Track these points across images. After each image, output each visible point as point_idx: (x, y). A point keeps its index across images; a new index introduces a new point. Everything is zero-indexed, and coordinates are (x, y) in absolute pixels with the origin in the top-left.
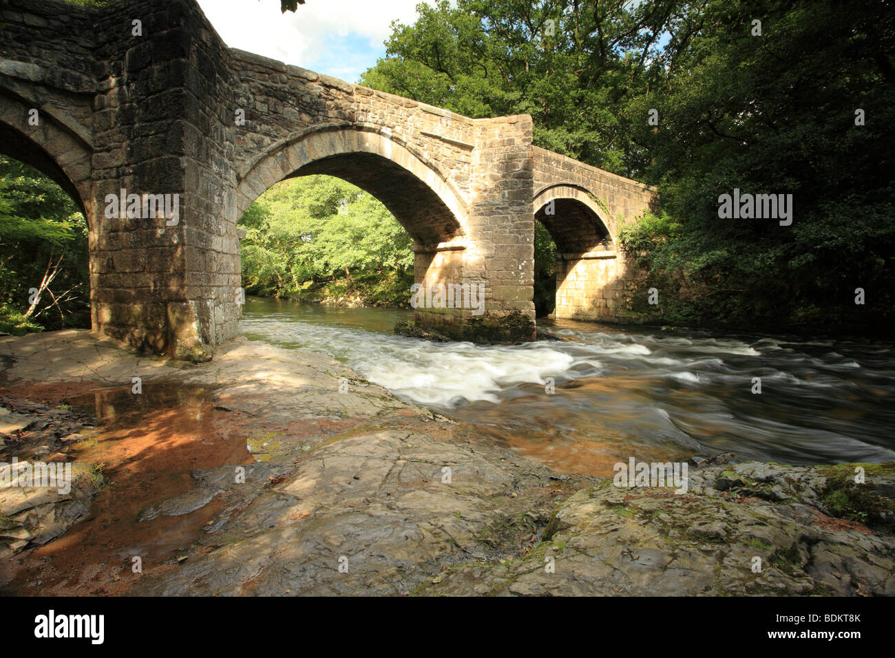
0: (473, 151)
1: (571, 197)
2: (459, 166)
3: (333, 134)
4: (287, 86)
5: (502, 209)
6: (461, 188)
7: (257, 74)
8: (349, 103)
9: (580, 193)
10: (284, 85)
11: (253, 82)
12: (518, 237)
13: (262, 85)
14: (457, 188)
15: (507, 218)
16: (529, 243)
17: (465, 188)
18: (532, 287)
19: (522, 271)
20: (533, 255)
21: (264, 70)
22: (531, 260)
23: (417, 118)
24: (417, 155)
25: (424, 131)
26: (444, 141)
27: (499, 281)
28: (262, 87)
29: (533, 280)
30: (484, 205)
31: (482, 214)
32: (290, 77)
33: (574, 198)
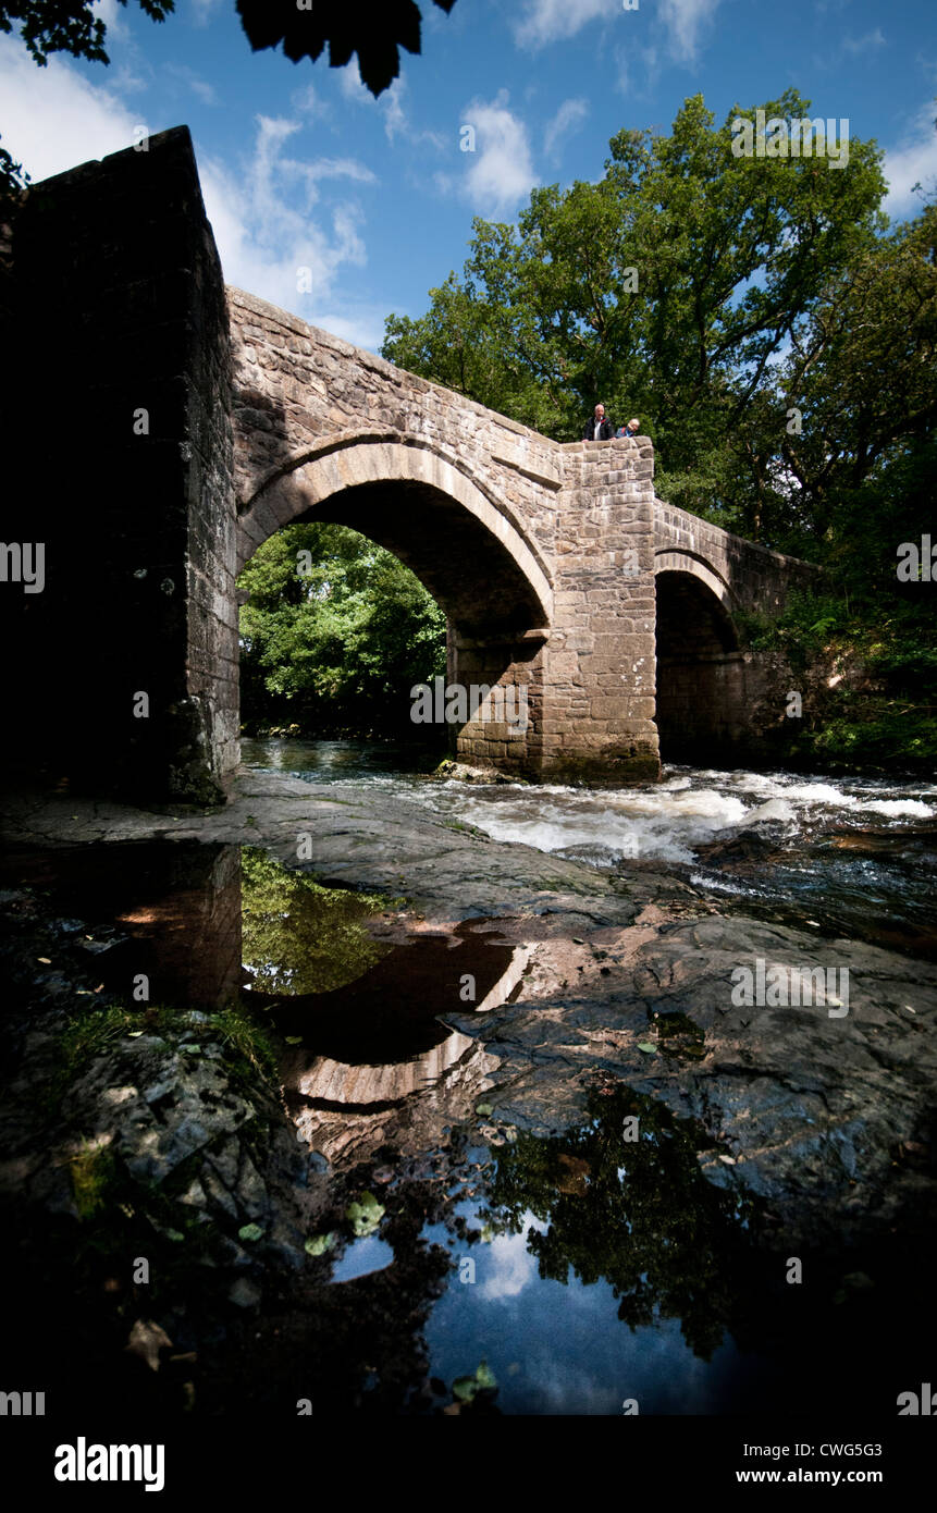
0: (560, 493)
1: (683, 569)
2: (541, 513)
3: (375, 447)
4: (311, 359)
5: (604, 580)
6: (543, 547)
7: (269, 335)
8: (398, 400)
9: (696, 563)
10: (307, 358)
11: (263, 346)
12: (629, 623)
13: (274, 352)
14: (538, 548)
15: (613, 593)
16: (648, 631)
17: (548, 548)
18: (653, 699)
19: (637, 673)
20: (654, 649)
21: (278, 329)
22: (652, 658)
23: (487, 435)
24: (485, 491)
25: (497, 455)
26: (523, 473)
27: (601, 688)
28: (275, 357)
29: (654, 688)
30: (578, 575)
31: (574, 588)
32: (316, 346)
33: (688, 570)
